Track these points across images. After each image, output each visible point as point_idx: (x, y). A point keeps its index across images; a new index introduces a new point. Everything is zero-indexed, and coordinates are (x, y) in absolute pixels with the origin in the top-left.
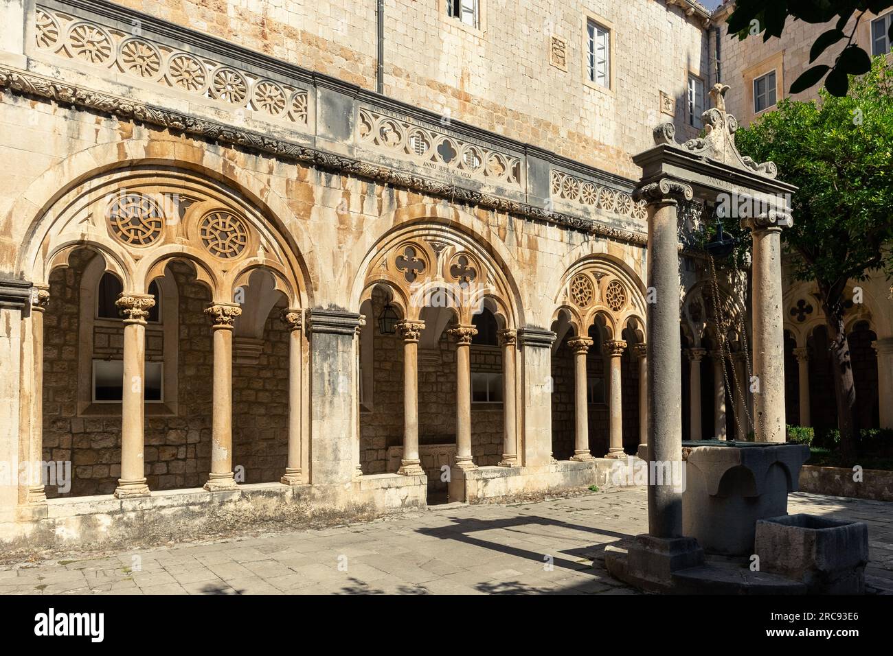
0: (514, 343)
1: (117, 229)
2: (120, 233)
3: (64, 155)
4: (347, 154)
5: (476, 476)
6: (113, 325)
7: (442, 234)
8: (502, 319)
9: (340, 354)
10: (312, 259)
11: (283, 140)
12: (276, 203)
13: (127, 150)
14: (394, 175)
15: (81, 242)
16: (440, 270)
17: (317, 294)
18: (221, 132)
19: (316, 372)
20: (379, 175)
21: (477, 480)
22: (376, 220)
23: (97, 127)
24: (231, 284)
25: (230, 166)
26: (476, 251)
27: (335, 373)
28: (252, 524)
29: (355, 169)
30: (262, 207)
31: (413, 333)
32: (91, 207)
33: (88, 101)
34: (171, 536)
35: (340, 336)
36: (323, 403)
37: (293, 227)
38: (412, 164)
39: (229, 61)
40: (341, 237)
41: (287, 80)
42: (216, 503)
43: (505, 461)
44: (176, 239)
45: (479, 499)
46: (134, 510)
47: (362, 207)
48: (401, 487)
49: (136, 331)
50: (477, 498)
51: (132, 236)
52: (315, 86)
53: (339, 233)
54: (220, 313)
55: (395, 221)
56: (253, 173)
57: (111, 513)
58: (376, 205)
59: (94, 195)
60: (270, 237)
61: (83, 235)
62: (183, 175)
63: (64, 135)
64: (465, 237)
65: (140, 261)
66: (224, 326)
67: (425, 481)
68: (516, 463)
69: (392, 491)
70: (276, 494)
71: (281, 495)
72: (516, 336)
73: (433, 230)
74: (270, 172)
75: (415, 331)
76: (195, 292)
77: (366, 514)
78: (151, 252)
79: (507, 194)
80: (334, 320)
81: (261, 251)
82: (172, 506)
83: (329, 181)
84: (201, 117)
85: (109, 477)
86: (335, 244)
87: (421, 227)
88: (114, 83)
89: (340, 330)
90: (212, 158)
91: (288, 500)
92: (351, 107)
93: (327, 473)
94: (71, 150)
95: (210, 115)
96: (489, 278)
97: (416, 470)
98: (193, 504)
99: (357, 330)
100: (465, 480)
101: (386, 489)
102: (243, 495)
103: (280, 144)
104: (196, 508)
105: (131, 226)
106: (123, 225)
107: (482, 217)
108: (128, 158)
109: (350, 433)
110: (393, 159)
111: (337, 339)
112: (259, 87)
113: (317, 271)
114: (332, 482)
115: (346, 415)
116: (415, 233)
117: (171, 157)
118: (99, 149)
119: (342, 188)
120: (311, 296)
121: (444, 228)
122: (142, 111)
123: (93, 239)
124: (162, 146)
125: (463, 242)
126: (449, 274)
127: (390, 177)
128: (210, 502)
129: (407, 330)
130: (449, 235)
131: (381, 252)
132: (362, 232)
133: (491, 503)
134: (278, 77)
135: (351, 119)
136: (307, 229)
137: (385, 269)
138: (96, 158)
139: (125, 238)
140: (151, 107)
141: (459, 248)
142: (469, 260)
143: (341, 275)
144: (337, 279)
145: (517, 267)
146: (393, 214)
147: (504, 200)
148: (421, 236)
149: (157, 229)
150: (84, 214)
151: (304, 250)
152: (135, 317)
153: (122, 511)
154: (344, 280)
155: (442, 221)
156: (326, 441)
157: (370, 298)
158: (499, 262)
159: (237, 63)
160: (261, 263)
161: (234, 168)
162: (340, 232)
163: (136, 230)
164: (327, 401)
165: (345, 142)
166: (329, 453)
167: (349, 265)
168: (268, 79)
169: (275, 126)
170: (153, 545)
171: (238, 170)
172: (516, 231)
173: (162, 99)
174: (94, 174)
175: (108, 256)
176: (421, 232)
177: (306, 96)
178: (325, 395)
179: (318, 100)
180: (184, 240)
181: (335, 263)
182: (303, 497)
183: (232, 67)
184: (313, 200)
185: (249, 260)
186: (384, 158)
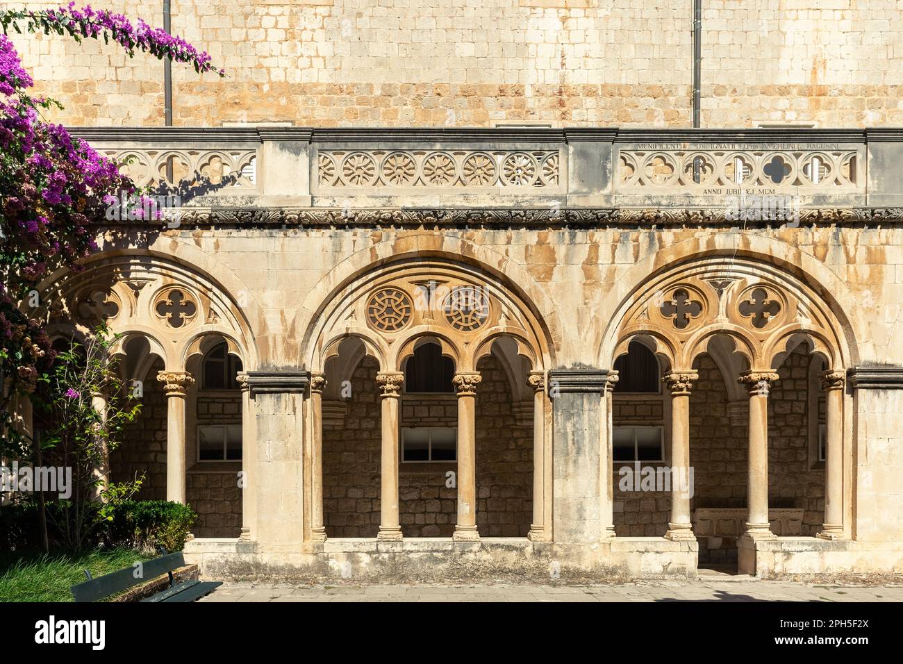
0: (841, 386)
1: (374, 319)
2: (377, 323)
3: (330, 268)
4: (604, 205)
5: (772, 547)
6: (417, 398)
7: (725, 267)
8: (824, 358)
9: (586, 412)
10: (553, 320)
11: (531, 207)
12: (515, 272)
13: (378, 252)
14: (661, 214)
15: (346, 335)
16: (722, 309)
17: (559, 355)
18: (469, 216)
19: (558, 432)
20: (643, 217)
21: (774, 552)
22: (631, 268)
23: (354, 238)
24: (472, 354)
25: (468, 245)
26: (778, 280)
27: (580, 432)
28: (491, 574)
29: (613, 218)
30: (501, 277)
31: (681, 385)
32: (354, 305)
33: (356, 219)
34: (417, 576)
35: (586, 395)
36: (566, 462)
37: (533, 291)
38: (688, 196)
39: (477, 145)
40: (588, 293)
41: (536, 146)
42: (457, 552)
43: (825, 533)
44: (422, 320)
45: (776, 575)
46: (387, 552)
47: (614, 257)
48: (662, 552)
49: (389, 403)
50: (772, 572)
51: (386, 324)
52: (567, 143)
53: (584, 289)
54: (462, 381)
55: (656, 264)
56: (491, 247)
57: (369, 553)
58: (631, 251)
59: (355, 295)
60: (512, 305)
61: (347, 329)
62: (426, 263)
63: (330, 251)
64: (761, 265)
65: (393, 344)
66: (466, 393)
67: (696, 547)
68: (841, 535)
69: (651, 556)
70: (516, 549)
71: (521, 550)
72: (845, 378)
73: (712, 265)
74: (509, 243)
75: (685, 382)
76: (485, 364)
77: (617, 577)
78: (401, 335)
79: (832, 200)
80: (577, 379)
81: (503, 319)
82: (419, 551)
83: (573, 237)
84: (450, 207)
85: (414, 524)
86: (580, 300)
87: (694, 264)
88: (376, 197)
89: (584, 388)
90: (451, 242)
91: (528, 555)
92: (609, 153)
93: (570, 532)
94: (335, 263)
95: (460, 202)
96: (801, 310)
97: (684, 535)
98: (437, 551)
99: (608, 386)
100: (756, 550)
101: (643, 553)
102: (483, 547)
103: (528, 212)
104: (440, 555)
105: (386, 315)
106: (380, 316)
107: (786, 237)
108: (379, 259)
109: (598, 493)
110: (662, 197)
111: (582, 398)
112: (507, 162)
113: (559, 331)
114: (576, 541)
115: (593, 474)
116: (686, 273)
117: (414, 250)
118: (356, 256)
119: (589, 242)
120: (553, 357)
121: (727, 260)
122: (399, 214)
123: (355, 331)
124: (406, 241)
125: (758, 272)
126: (737, 314)
127: (657, 217)
128: (452, 551)
129: (674, 382)
130: (735, 267)
131: (640, 300)
132: (613, 284)
133: (795, 581)
134: (527, 146)
135: (609, 166)
136: (548, 291)
137: (646, 318)
138: (354, 264)
139: (381, 326)
140: (406, 210)
141: (753, 280)
142: (769, 292)
143: (587, 332)
144: (582, 336)
145: (846, 290)
146: (653, 257)
147: (826, 210)
148: (695, 276)
149: (407, 315)
150: (348, 312)
151: (545, 311)
152: (389, 391)
153: (378, 552)
154: (591, 336)
155: (723, 253)
156: (570, 500)
157: (627, 351)
158: (815, 288)
159: (485, 145)
160: (502, 331)
161: (472, 246)
162: (587, 287)
163: (390, 318)
164: (570, 461)
165: (602, 192)
166: (573, 512)
167: (597, 320)
168: (517, 151)
169: (523, 196)
170: (401, 583)
171: (476, 247)
172: (844, 243)
173: (416, 200)
174: (354, 277)
175: (367, 343)
176: (694, 271)
177: (557, 156)
178: (568, 454)
179: (570, 157)
180: (430, 320)
181: (580, 321)
182: (544, 553)
183: (480, 151)
184: (555, 260)
185: (490, 329)
186: (649, 198)
